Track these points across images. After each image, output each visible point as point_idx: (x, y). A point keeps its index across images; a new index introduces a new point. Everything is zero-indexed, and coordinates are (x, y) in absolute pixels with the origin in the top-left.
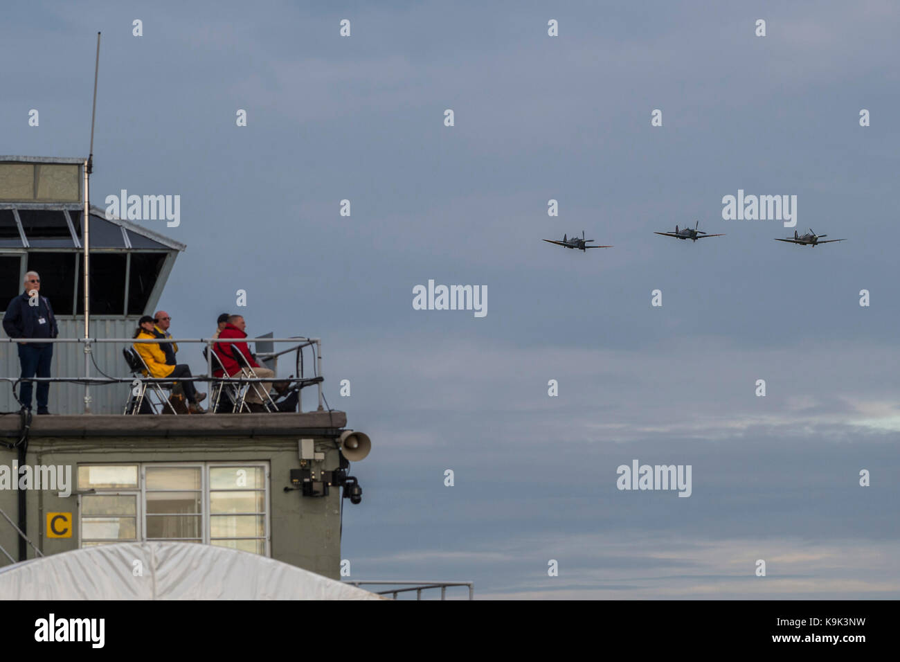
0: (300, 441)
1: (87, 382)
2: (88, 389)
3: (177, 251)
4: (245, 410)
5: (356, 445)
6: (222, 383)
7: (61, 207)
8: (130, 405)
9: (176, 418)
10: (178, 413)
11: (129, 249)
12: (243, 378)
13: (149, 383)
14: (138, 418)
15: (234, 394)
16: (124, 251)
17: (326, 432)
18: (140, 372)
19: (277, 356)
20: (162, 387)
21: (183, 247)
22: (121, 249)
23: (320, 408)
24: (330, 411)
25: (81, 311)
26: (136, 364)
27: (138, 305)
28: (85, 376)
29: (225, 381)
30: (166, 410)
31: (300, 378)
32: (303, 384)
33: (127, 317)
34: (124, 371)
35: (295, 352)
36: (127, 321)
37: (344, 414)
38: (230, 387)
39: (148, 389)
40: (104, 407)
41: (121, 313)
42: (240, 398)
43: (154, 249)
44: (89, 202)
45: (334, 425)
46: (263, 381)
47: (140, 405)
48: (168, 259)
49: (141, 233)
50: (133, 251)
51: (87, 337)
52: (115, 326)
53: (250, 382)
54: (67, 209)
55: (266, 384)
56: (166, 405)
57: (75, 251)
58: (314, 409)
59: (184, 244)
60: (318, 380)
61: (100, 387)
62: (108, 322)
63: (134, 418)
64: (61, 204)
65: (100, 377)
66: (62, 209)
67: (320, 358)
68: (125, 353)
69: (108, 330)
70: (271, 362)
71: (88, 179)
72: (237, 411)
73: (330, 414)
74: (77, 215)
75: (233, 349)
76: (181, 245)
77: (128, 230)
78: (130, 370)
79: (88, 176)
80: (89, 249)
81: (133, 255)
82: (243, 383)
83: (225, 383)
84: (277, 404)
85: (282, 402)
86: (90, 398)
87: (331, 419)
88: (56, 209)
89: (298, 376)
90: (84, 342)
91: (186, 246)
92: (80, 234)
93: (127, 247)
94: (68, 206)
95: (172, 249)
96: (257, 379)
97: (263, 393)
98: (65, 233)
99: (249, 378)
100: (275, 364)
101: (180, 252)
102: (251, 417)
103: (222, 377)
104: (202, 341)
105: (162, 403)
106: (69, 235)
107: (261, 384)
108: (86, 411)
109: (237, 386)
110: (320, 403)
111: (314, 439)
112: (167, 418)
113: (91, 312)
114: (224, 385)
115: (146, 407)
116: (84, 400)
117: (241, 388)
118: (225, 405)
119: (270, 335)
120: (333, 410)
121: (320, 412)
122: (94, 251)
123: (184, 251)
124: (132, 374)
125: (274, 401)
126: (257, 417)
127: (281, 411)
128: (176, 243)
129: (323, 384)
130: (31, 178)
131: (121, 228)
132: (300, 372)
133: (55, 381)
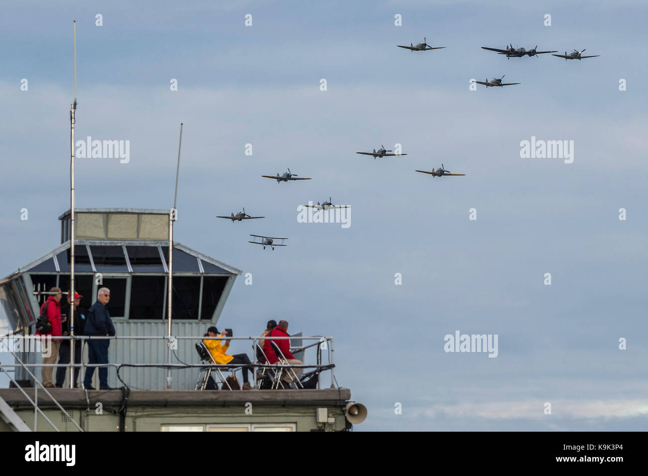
0: (317, 409)
1: (169, 367)
2: (170, 371)
3: (236, 275)
4: (280, 387)
5: (356, 413)
6: (265, 368)
7: (156, 244)
8: (200, 383)
9: (231, 392)
10: (232, 389)
11: (202, 273)
12: (279, 365)
13: (213, 368)
14: (204, 392)
15: (274, 375)
16: (199, 275)
17: (336, 403)
18: (207, 360)
19: (304, 349)
20: (221, 370)
21: (240, 272)
22: (197, 274)
23: (332, 386)
24: (339, 388)
25: (167, 317)
26: (204, 353)
27: (208, 314)
28: (168, 363)
29: (266, 366)
30: (225, 387)
31: (320, 365)
32: (321, 369)
33: (200, 321)
34: (196, 360)
35: (316, 346)
36: (201, 324)
37: (349, 390)
38: (270, 371)
39: (212, 373)
40: (183, 384)
41: (197, 318)
42: (277, 379)
43: (220, 274)
44: (172, 241)
45: (342, 398)
46: (293, 367)
47: (206, 383)
48: (230, 281)
49: (211, 263)
50: (205, 275)
51: (170, 335)
52: (192, 328)
53: (284, 368)
54: (161, 245)
55: (294, 369)
56: (225, 384)
57: (165, 275)
58: (329, 387)
59: (241, 270)
60: (331, 367)
61: (181, 370)
62: (187, 325)
63: (202, 392)
64: (156, 242)
65: (178, 363)
66: (157, 245)
67: (332, 351)
68: (197, 346)
69: (187, 331)
70: (300, 353)
71: (172, 225)
72: (275, 388)
73: (339, 390)
74: (166, 250)
75: (272, 344)
76: (239, 271)
77: (202, 260)
78: (200, 358)
79: (173, 223)
80: (172, 273)
81: (205, 278)
82: (279, 368)
83: (267, 368)
84: (302, 384)
85: (307, 382)
86: (171, 378)
87: (340, 394)
88: (153, 245)
89: (318, 363)
90: (168, 339)
91: (242, 272)
92: (168, 263)
93: (201, 272)
94: (161, 243)
95: (232, 274)
96: (289, 365)
97: (292, 375)
98: (157, 261)
99: (283, 365)
100: (303, 355)
101: (238, 276)
102: (284, 392)
103: (265, 363)
104: (250, 338)
105: (222, 382)
106: (161, 263)
107: (291, 369)
108: (168, 387)
109: (275, 370)
110: (332, 382)
111: (328, 408)
112: (225, 393)
113: (173, 318)
114: (266, 369)
115: (211, 384)
116: (167, 380)
117: (278, 372)
118: (267, 384)
119: (300, 335)
120: (341, 388)
121: (332, 389)
122: (178, 274)
123: (240, 275)
124: (202, 362)
125: (301, 381)
126: (288, 392)
127: (305, 388)
128: (235, 270)
129: (334, 369)
130: (135, 223)
131: (198, 259)
132: (319, 361)
133: (147, 366)
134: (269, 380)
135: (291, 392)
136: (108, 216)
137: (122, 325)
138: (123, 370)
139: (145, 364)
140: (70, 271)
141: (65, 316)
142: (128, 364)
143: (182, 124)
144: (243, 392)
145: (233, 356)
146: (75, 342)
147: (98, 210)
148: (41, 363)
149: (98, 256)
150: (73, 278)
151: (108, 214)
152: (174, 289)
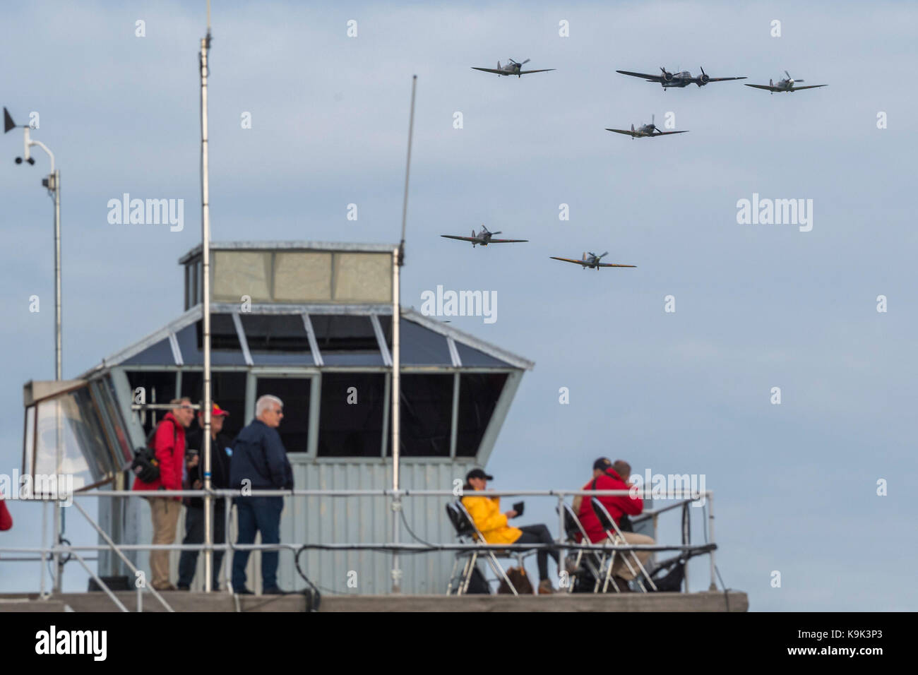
1: (396, 550)
2: (397, 558)
3: (522, 370)
4: (611, 589)
6: (580, 552)
7: (368, 310)
8: (456, 581)
9: (516, 599)
10: (519, 592)
11: (458, 367)
12: (608, 545)
13: (482, 552)
14: (464, 598)
15: (598, 566)
16: (451, 370)
18: (469, 536)
19: (656, 514)
20: (497, 556)
21: (530, 364)
22: (447, 368)
23: (713, 586)
24: (726, 591)
25: (390, 453)
26: (462, 524)
27: (470, 446)
28: (393, 541)
29: (583, 548)
30: (504, 589)
31: (687, 545)
32: (690, 554)
33: (454, 460)
34: (448, 536)
35: (679, 510)
36: (455, 465)
37: (745, 594)
38: (590, 558)
39: (480, 561)
40: (423, 583)
41: (447, 454)
42: (605, 573)
43: (492, 368)
44: (399, 306)
45: (731, 611)
46: (635, 550)
47: (467, 582)
48: (510, 382)
49: (475, 346)
50: (464, 370)
51: (396, 488)
52: (438, 473)
53: (618, 551)
54: (376, 313)
55: (638, 553)
56: (503, 582)
57: (385, 370)
58: (705, 588)
59: (532, 360)
60: (709, 549)
61: (419, 556)
62: (429, 467)
63: (458, 599)
64: (367, 307)
65: (413, 542)
66: (369, 313)
67: (712, 517)
68: (449, 510)
69: (429, 479)
70: (648, 523)
71: (399, 274)
72: (600, 590)
73: (726, 595)
74: (386, 321)
75: (595, 505)
76: (528, 362)
77: (457, 343)
78: (455, 533)
79: (399, 270)
80: (401, 367)
81: (464, 377)
82: (608, 552)
83: (586, 552)
84: (655, 582)
85: (663, 578)
86: (400, 572)
87: (727, 603)
88: (360, 313)
89: (684, 542)
90: (392, 495)
91: (534, 364)
92: (390, 346)
93: (455, 365)
94: (377, 309)
95: (514, 368)
96: (627, 546)
97: (635, 565)
98: (369, 344)
99: (616, 545)
100: (655, 525)
101: (527, 374)
102: (619, 599)
103: (579, 542)
104: (551, 494)
105: (499, 579)
106: (376, 348)
107: (632, 553)
108: (395, 589)
109: (601, 556)
110: (713, 578)
112: (505, 600)
113: (403, 453)
114: (583, 554)
115: (478, 584)
116: (392, 574)
117: (607, 559)
118: (585, 582)
120: (730, 590)
121: (714, 592)
122: (410, 369)
123: (531, 370)
124: (458, 539)
125: (651, 576)
126: (625, 599)
127: (661, 589)
128: (521, 360)
129: (715, 553)
130: (328, 271)
131: (448, 340)
132: (686, 537)
133: (352, 548)
134: (589, 575)
135: (633, 598)
136: (273, 257)
137: (303, 468)
138: (307, 557)
139: (349, 545)
140: (202, 365)
141: (194, 454)
142: (316, 543)
143: (415, 77)
144: (540, 600)
145: (521, 529)
146: (214, 503)
147: (255, 246)
148: (148, 543)
149: (254, 334)
150: (207, 376)
151: (274, 252)
152: (404, 398)
